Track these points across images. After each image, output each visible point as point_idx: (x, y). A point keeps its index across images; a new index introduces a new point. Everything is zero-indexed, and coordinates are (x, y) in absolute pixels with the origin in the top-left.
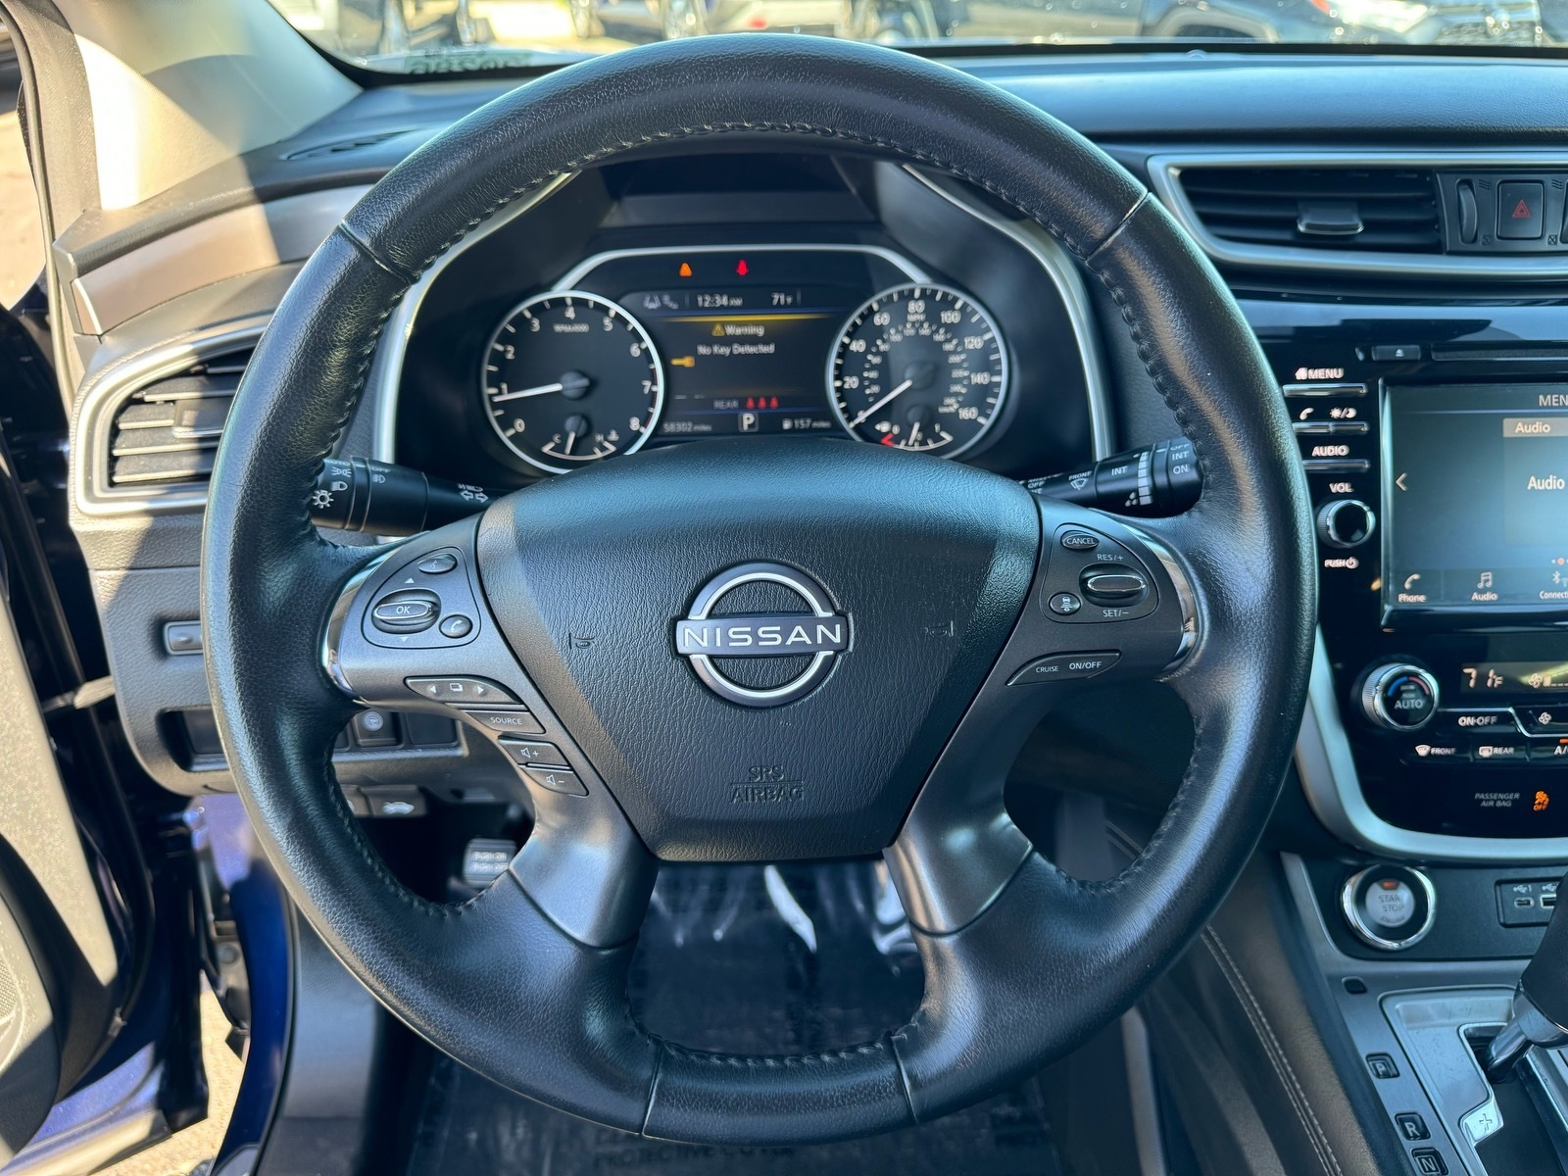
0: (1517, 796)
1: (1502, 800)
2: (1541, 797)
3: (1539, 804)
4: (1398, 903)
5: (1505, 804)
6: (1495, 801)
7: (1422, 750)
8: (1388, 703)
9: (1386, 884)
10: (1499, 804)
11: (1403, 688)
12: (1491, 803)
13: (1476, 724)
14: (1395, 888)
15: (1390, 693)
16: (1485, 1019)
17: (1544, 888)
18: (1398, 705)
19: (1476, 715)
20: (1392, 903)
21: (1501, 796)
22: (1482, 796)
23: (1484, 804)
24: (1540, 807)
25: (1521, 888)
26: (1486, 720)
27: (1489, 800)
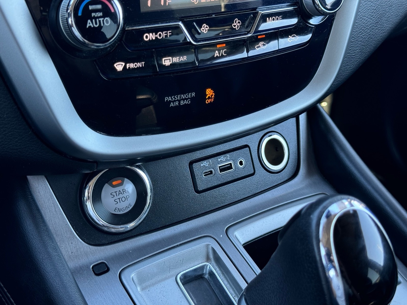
0: (193, 94)
1: (184, 100)
2: (209, 92)
3: (209, 98)
4: (125, 195)
5: (186, 102)
6: (179, 101)
7: (119, 67)
8: (80, 23)
9: (114, 183)
10: (182, 103)
11: (91, 7)
12: (177, 103)
13: (156, 38)
14: (121, 184)
15: (80, 14)
16: (192, 265)
17: (219, 160)
18: (89, 24)
19: (155, 31)
20: (121, 196)
21: (183, 96)
22: (170, 99)
23: (172, 105)
24: (209, 101)
25: (205, 163)
26: (163, 34)
27: (175, 101)
